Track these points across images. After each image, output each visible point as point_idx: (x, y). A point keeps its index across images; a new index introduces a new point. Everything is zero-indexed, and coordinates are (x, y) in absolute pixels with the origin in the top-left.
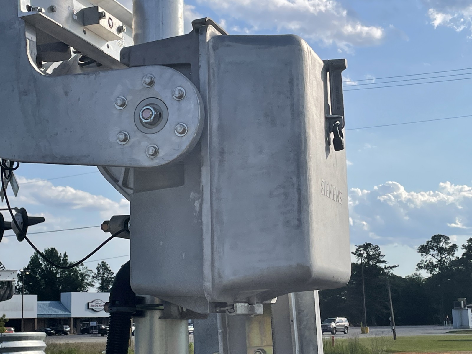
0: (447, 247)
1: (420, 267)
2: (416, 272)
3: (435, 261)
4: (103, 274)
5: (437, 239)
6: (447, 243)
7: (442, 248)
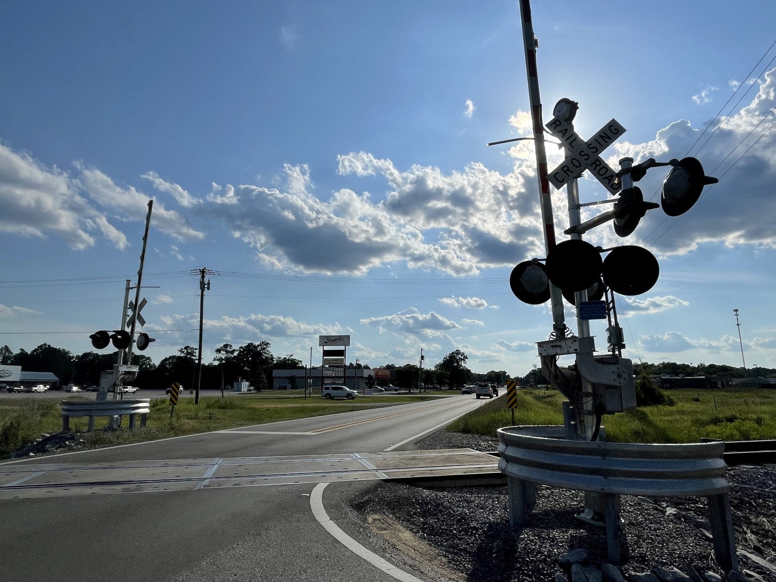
0: (231, 350)
1: (215, 360)
2: (212, 362)
3: (223, 357)
4: (5, 353)
5: (226, 346)
6: (231, 348)
7: (228, 351)
